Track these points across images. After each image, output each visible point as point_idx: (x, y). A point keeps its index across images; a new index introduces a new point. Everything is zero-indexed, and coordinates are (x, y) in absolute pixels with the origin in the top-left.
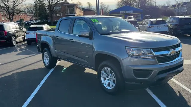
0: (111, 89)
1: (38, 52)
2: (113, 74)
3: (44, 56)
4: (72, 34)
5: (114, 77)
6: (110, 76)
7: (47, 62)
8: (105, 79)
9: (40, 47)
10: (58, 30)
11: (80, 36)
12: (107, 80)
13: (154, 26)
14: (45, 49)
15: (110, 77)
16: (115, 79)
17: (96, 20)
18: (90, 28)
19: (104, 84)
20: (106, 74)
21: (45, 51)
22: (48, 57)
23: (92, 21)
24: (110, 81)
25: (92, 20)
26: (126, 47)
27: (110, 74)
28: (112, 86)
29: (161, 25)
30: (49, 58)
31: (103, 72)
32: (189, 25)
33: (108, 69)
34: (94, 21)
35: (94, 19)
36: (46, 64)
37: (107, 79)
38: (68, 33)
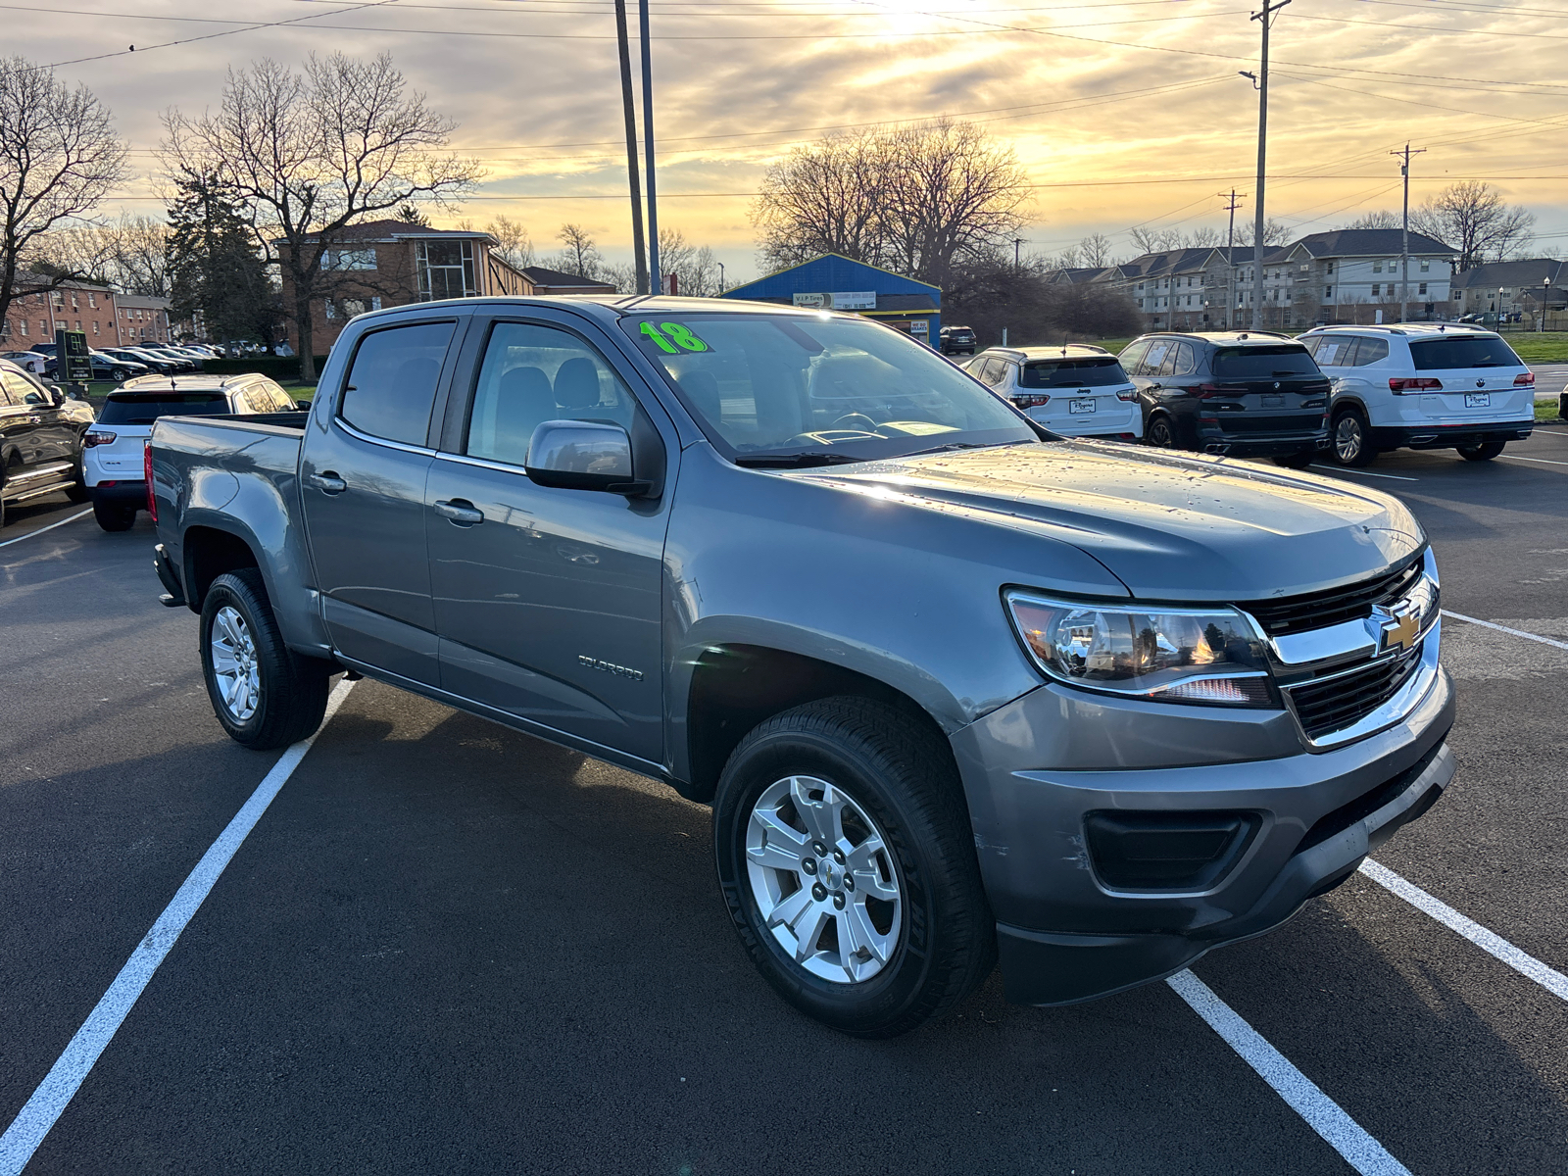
0: (854, 984)
1: (169, 603)
2: (876, 842)
3: (217, 643)
4: (464, 453)
5: (886, 877)
6: (841, 860)
7: (241, 691)
8: (788, 883)
9: (178, 560)
10: (340, 415)
11: (543, 478)
12: (805, 894)
14: (226, 581)
15: (838, 869)
16: (893, 892)
17: (682, 336)
18: (640, 406)
19: (780, 933)
20: (802, 840)
21: (224, 600)
22: (251, 647)
23: (647, 337)
24: (839, 906)
25: (647, 328)
26: (1005, 588)
27: (844, 845)
28: (864, 955)
29: (1095, 391)
30: (259, 656)
31: (765, 813)
33: (817, 795)
34: (670, 339)
35: (666, 327)
36: (233, 709)
37: (808, 882)
38: (427, 447)
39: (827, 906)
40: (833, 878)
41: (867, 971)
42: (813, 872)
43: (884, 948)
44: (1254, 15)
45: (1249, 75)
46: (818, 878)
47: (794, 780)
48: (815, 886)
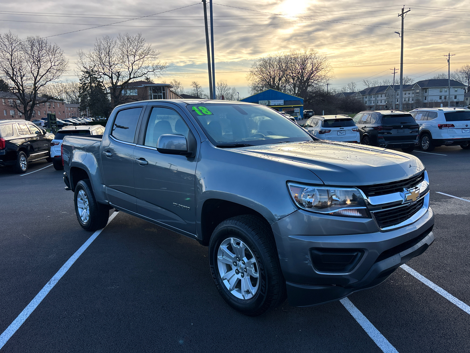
0: (244, 300)
1: (67, 189)
2: (253, 260)
3: (79, 199)
4: (144, 145)
7: (84, 213)
9: (69, 177)
10: (111, 134)
11: (161, 151)
12: (233, 272)
13: (330, 131)
14: (81, 183)
15: (243, 266)
16: (257, 275)
17: (204, 110)
18: (190, 130)
19: (225, 282)
20: (233, 256)
21: (81, 188)
22: (87, 203)
23: (194, 110)
24: (243, 276)
25: (194, 108)
26: (288, 182)
29: (345, 128)
30: (90, 205)
32: (402, 128)
33: (238, 244)
34: (201, 111)
35: (200, 108)
36: (82, 218)
37: (234, 268)
38: (134, 143)
39: (239, 276)
40: (241, 268)
41: (248, 297)
42: (236, 265)
43: (254, 290)
44: (399, 14)
45: (398, 33)
46: (237, 268)
47: (232, 239)
48: (236, 270)
